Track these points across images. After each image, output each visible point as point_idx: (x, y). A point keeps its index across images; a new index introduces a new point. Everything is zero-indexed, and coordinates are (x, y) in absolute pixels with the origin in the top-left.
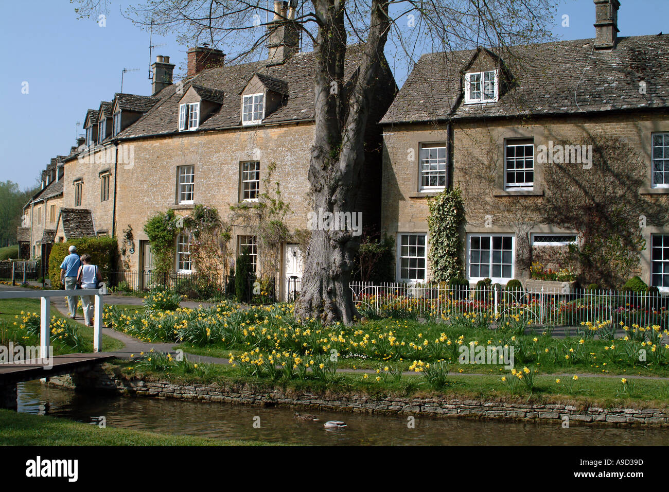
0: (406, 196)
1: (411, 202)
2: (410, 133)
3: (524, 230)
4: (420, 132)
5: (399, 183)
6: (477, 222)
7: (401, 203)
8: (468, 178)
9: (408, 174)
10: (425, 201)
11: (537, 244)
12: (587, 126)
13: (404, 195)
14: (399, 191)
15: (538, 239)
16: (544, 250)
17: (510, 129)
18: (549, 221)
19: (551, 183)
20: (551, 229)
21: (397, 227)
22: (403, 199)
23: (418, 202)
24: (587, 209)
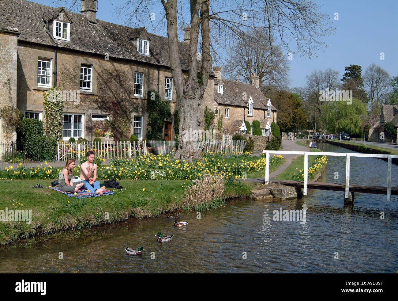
0: (31, 88)
1: (33, 92)
2: (33, 49)
3: (90, 112)
4: (39, 50)
5: (27, 80)
6: (68, 107)
7: (28, 92)
8: (64, 82)
9: (32, 75)
10: (42, 92)
11: (93, 119)
12: (115, 64)
13: (30, 87)
14: (27, 85)
15: (94, 117)
16: (97, 122)
17: (84, 58)
18: (100, 108)
19: (100, 89)
20: (101, 112)
21: (26, 107)
22: (29, 90)
23: (38, 93)
24: (114, 103)
